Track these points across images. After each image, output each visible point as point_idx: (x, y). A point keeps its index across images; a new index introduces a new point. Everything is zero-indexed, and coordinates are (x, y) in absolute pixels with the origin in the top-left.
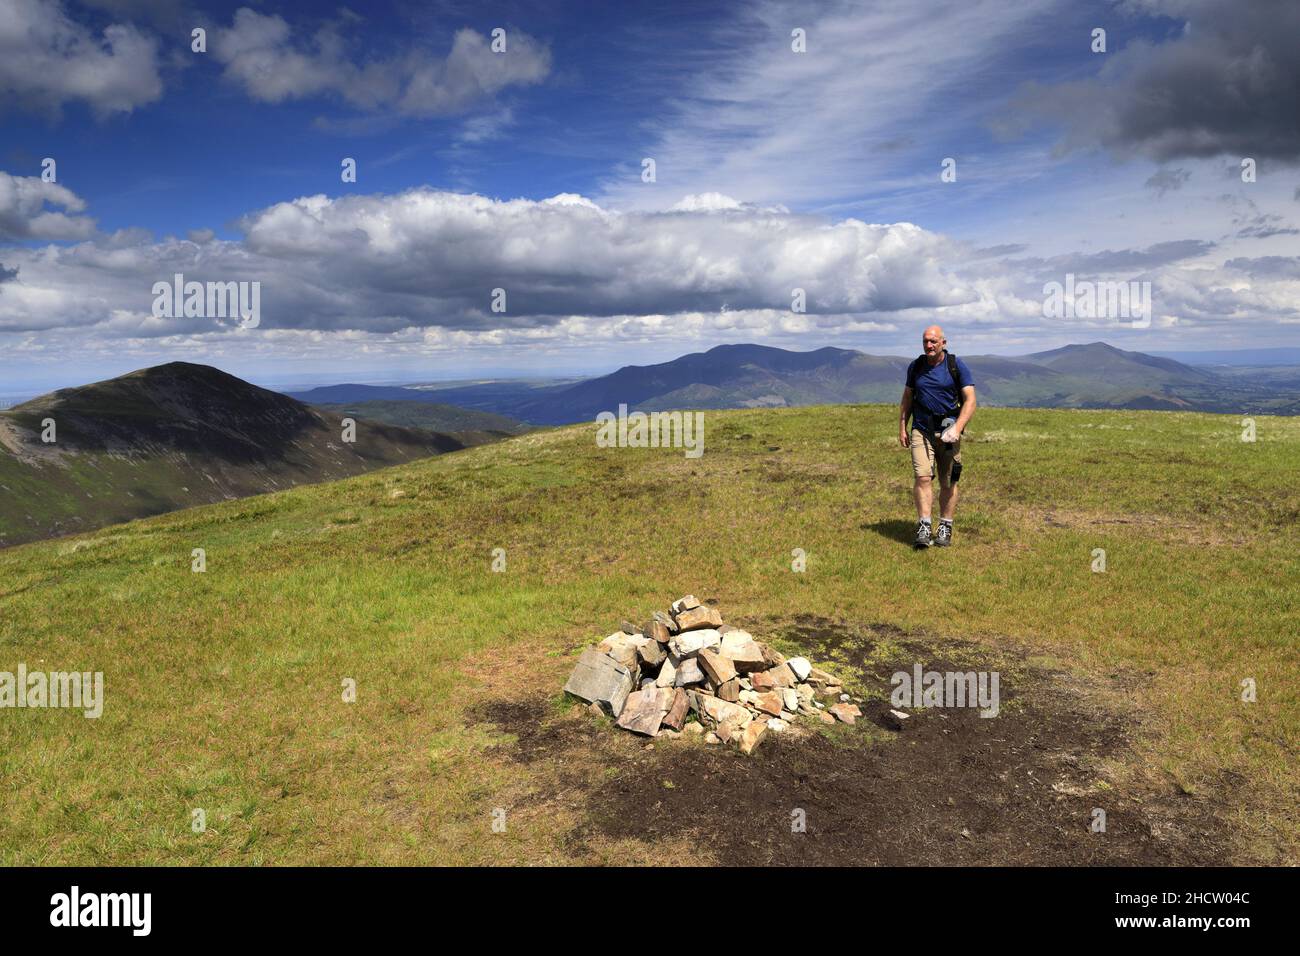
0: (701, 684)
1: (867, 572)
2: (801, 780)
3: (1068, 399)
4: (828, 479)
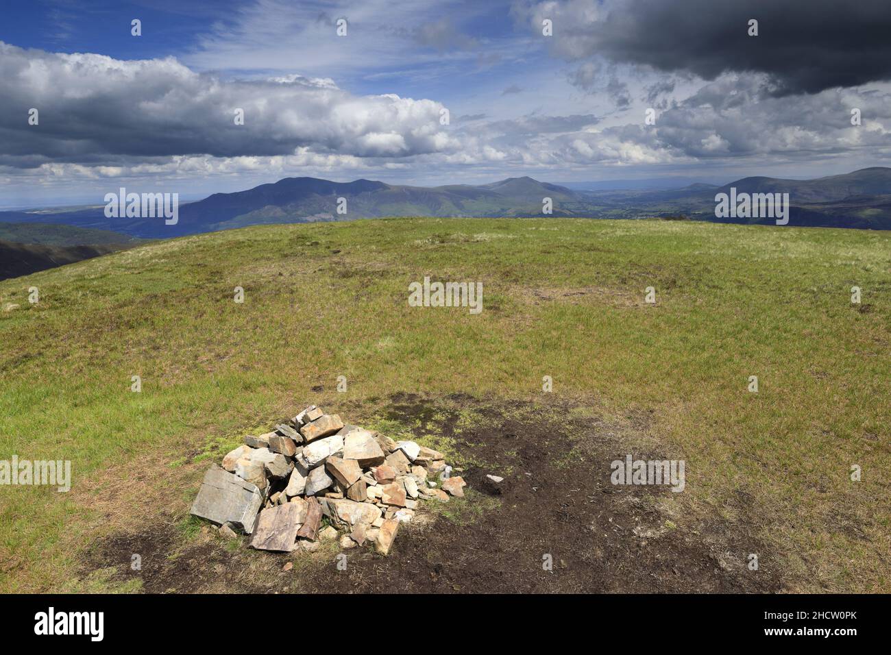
0: (330, 489)
1: (434, 349)
2: (437, 572)
3: (508, 212)
4: (383, 274)
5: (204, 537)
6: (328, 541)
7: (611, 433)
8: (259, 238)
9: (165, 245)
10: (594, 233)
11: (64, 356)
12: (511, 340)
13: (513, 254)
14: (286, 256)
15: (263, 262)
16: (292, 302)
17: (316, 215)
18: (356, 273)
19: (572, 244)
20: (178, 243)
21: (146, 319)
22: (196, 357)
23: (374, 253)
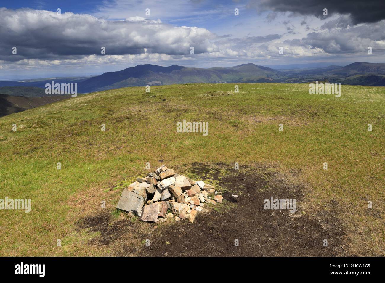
1: (210, 144)
2: (212, 229)
3: (243, 79)
4: (186, 111)
5: (122, 217)
6: (170, 218)
7: (283, 178)
8: (129, 94)
9: (85, 97)
10: (282, 90)
11: (52, 148)
12: (242, 140)
13: (244, 101)
14: (141, 102)
15: (131, 105)
16: (147, 124)
17: (153, 82)
18: (174, 110)
19: (271, 96)
20: (91, 96)
21: (84, 132)
22: (108, 148)
23: (181, 101)
